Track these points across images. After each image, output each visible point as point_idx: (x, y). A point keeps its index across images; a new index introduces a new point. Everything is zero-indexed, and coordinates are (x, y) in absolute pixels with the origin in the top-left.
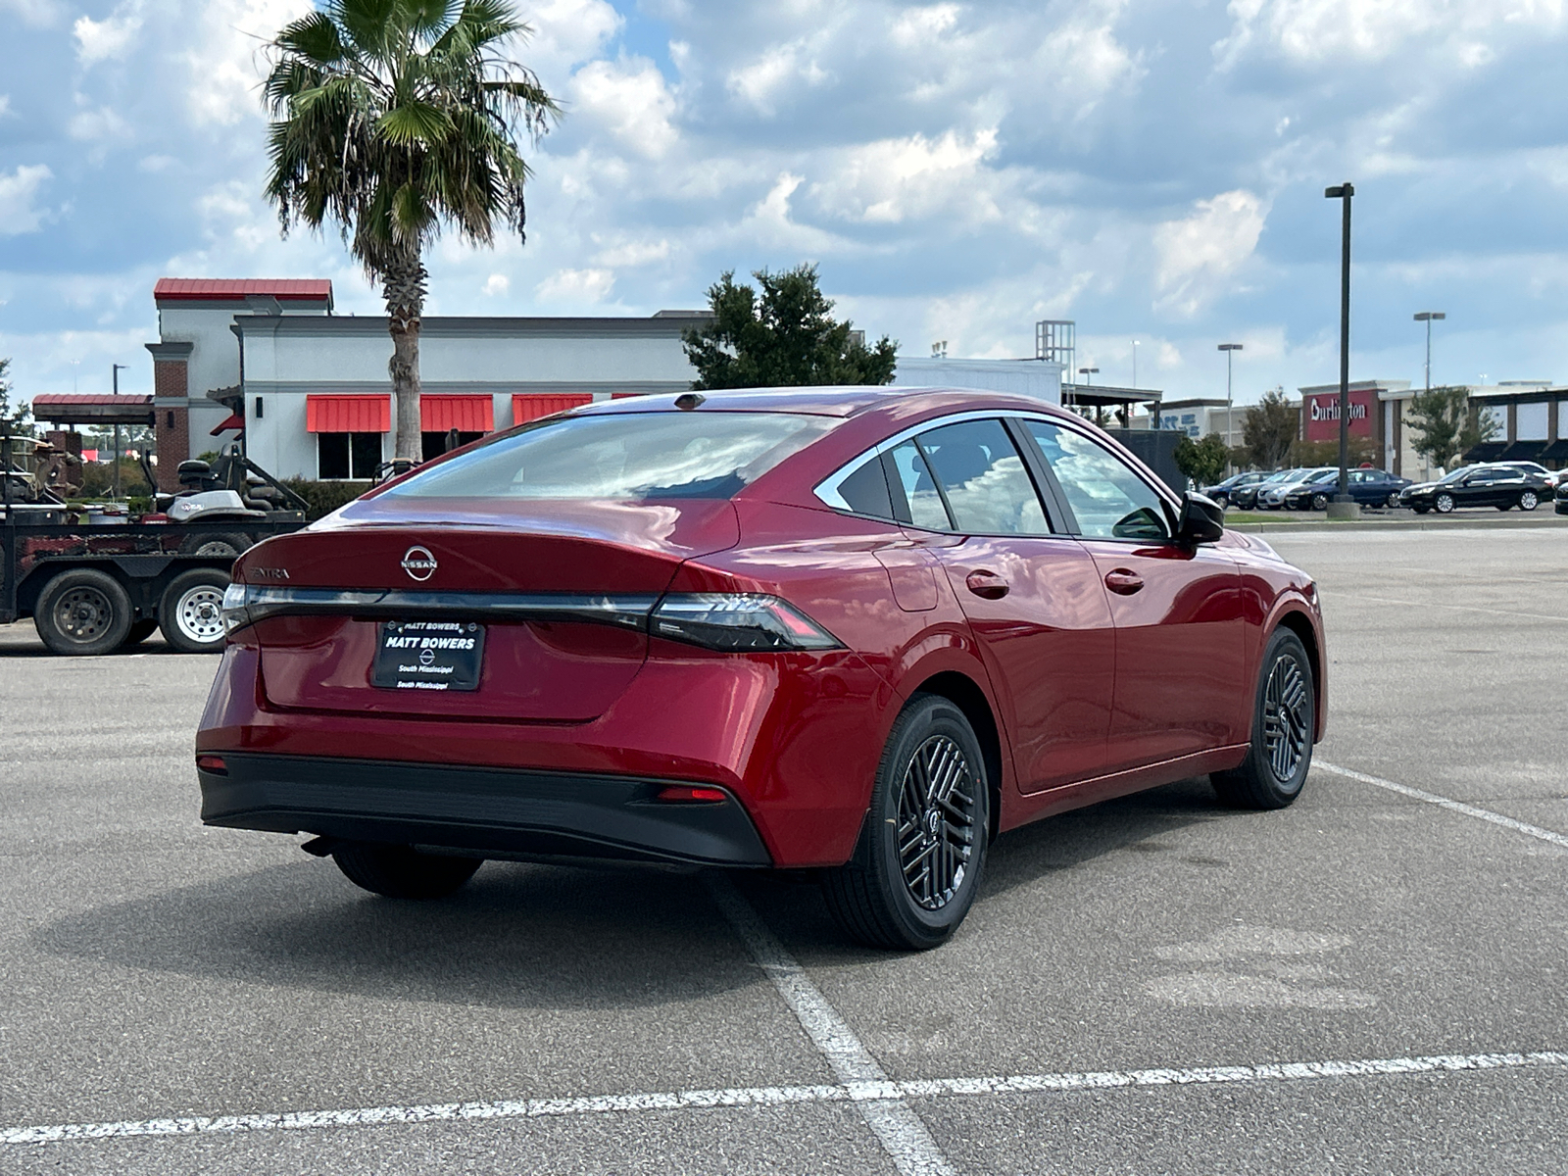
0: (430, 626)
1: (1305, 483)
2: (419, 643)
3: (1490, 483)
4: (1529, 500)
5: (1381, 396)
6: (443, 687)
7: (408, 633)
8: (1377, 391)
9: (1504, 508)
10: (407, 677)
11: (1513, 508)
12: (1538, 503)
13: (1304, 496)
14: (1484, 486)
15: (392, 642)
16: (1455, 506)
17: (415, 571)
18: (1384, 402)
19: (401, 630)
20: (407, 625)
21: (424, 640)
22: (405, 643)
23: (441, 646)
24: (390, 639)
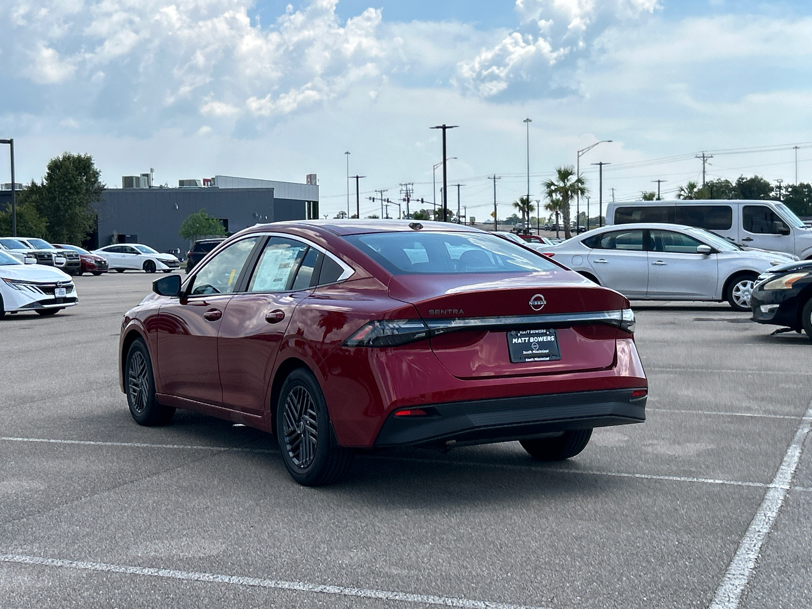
0: (532, 332)
2: (529, 340)
6: (548, 359)
10: (529, 356)
15: (515, 341)
17: (534, 306)
19: (519, 335)
20: (521, 332)
21: (531, 338)
22: (522, 340)
23: (539, 341)
24: (514, 339)
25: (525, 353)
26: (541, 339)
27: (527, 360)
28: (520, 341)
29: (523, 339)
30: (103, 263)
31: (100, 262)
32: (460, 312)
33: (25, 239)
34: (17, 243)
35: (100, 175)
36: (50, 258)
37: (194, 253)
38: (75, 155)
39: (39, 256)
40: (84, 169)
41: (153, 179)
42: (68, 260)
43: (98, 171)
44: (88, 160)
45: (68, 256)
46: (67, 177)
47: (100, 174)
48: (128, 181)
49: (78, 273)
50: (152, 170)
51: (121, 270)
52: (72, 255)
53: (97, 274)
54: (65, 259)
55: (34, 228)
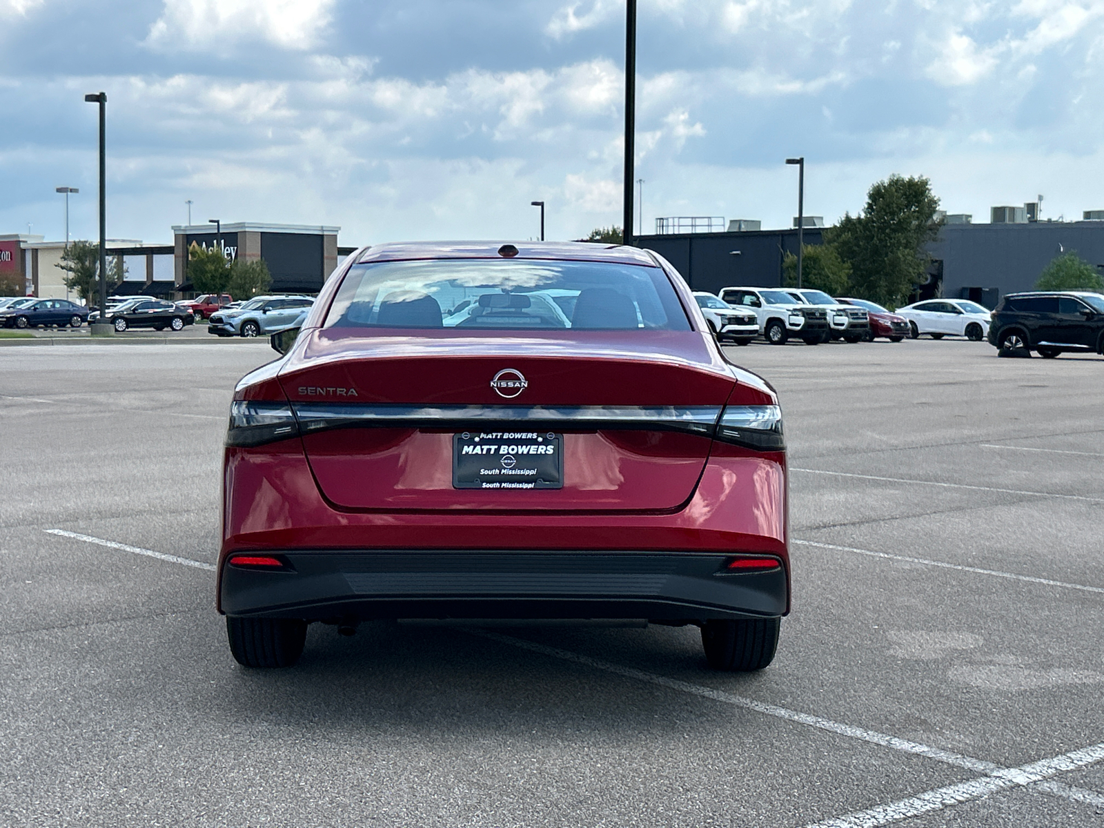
0: (506, 436)
1: (9, 308)
2: (497, 450)
3: (151, 311)
4: (178, 324)
5: (22, 246)
6: (530, 486)
7: (483, 442)
8: (20, 241)
9: (159, 329)
10: (490, 479)
11: (165, 329)
12: (184, 325)
13: (11, 317)
14: (147, 313)
15: (467, 449)
16: (127, 327)
17: (502, 390)
18: (25, 250)
19: (477, 439)
20: (482, 435)
21: (502, 447)
22: (482, 450)
23: (520, 452)
24: (466, 447)
25: (483, 472)
26: (523, 450)
27: (484, 485)
28: (478, 450)
29: (485, 448)
30: (902, 325)
31: (898, 324)
32: (350, 393)
33: (798, 291)
34: (785, 296)
35: (939, 205)
36: (823, 317)
37: (1004, 312)
38: (906, 177)
39: (808, 314)
40: (915, 196)
41: (1041, 210)
42: (851, 320)
43: (935, 199)
44: (923, 184)
45: (852, 314)
46: (890, 208)
47: (939, 203)
48: (999, 212)
49: (868, 338)
50: (1040, 198)
51: (937, 336)
52: (857, 314)
53: (896, 339)
54: (846, 318)
55: (831, 276)
